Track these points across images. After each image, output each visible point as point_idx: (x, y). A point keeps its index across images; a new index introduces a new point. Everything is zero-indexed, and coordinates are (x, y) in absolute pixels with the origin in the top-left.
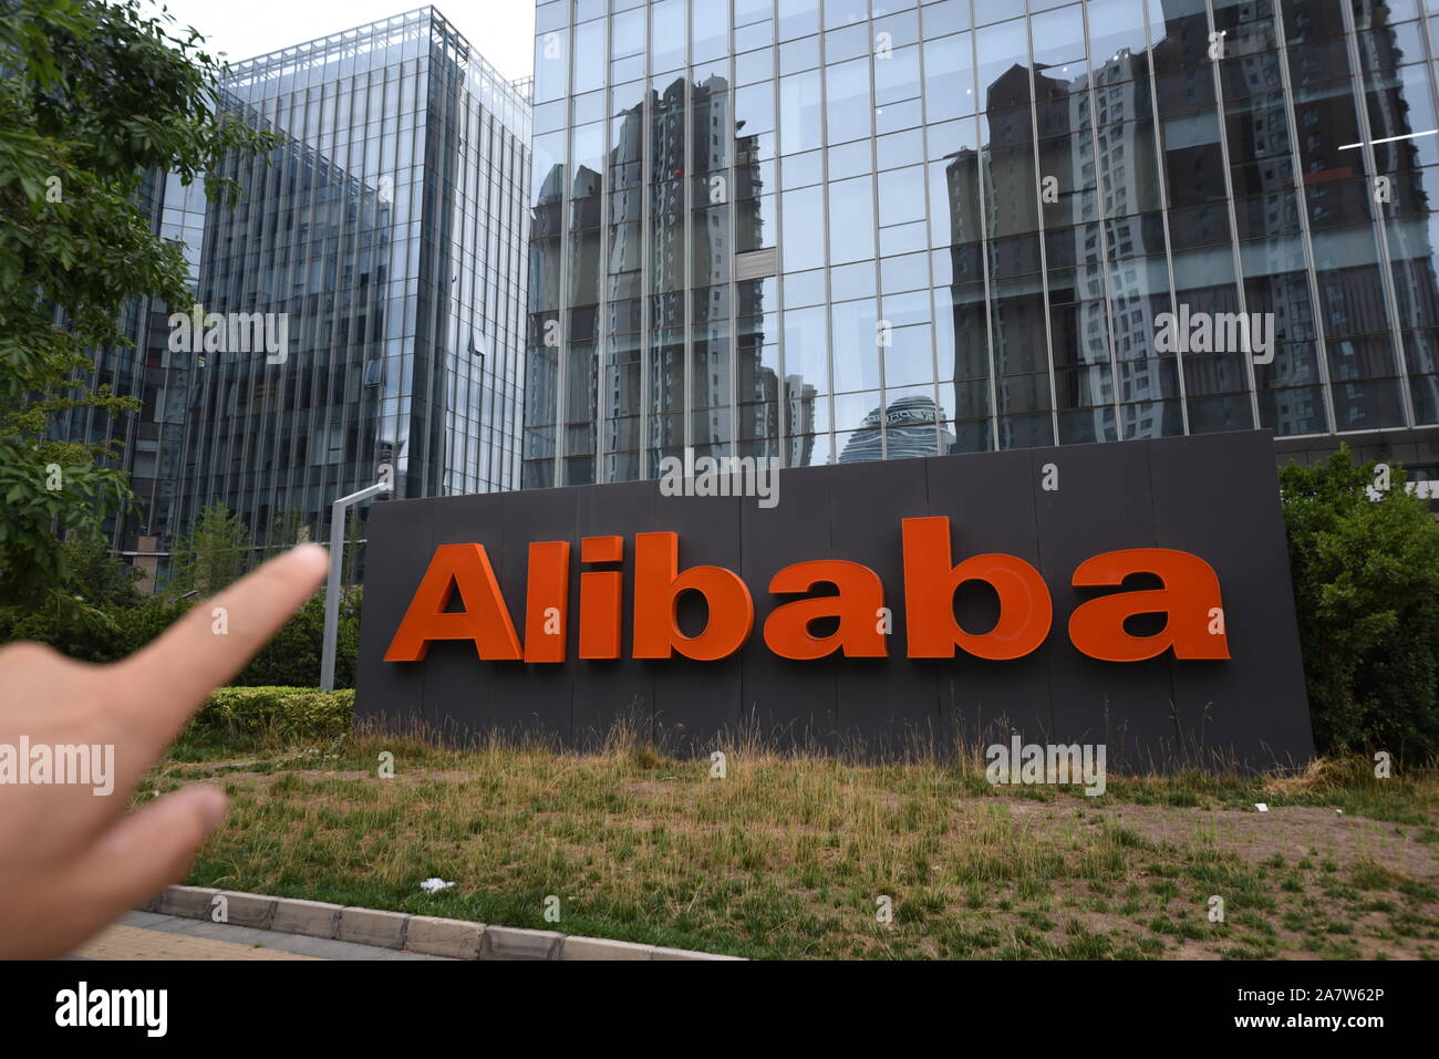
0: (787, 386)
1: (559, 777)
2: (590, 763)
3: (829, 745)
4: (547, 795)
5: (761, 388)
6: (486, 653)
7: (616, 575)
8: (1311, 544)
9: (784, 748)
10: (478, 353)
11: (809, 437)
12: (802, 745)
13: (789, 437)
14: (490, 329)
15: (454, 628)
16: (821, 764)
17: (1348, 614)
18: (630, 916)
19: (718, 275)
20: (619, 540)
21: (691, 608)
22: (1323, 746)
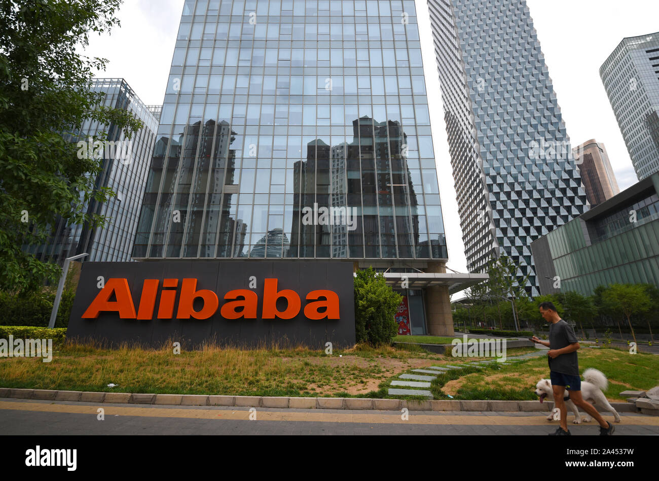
0: (237, 223)
1: (147, 357)
2: (157, 352)
3: (237, 344)
4: (144, 362)
5: (228, 224)
6: (122, 316)
7: (174, 292)
8: (358, 291)
9: (222, 346)
10: (118, 200)
11: (242, 246)
12: (228, 344)
13: (235, 245)
14: (125, 191)
15: (110, 307)
16: (233, 351)
17: (365, 308)
18: (177, 388)
19: (216, 190)
20: (177, 280)
21: (199, 303)
22: (358, 341)
